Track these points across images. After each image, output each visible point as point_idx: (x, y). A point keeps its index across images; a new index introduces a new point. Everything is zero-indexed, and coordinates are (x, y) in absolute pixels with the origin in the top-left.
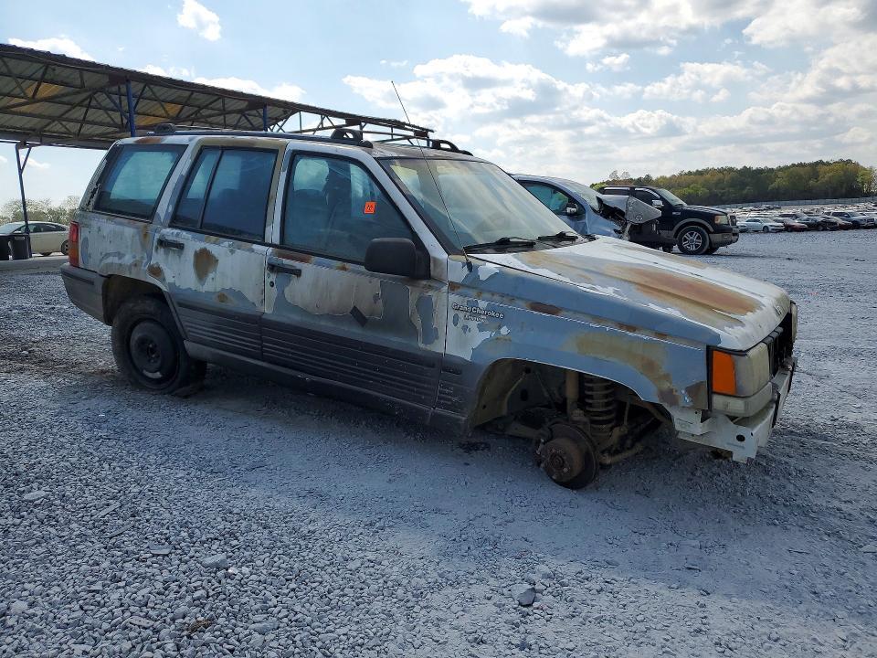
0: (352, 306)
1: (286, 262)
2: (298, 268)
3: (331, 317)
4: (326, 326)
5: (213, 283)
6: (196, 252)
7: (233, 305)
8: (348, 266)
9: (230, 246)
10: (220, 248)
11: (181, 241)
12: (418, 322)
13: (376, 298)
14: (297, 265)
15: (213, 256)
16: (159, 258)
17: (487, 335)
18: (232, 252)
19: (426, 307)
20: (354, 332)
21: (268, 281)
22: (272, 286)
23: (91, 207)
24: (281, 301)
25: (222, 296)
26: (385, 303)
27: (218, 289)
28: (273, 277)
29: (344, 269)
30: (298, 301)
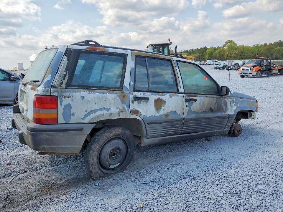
0: (210, 107)
1: (191, 98)
2: (195, 99)
3: (204, 112)
4: (203, 115)
5: (164, 111)
6: (155, 100)
7: (172, 117)
8: (207, 96)
9: (169, 95)
10: (165, 97)
11: (147, 97)
12: (224, 108)
13: (215, 103)
14: (194, 98)
15: (163, 100)
16: (135, 106)
17: (236, 107)
18: (171, 97)
19: (225, 103)
20: (210, 115)
21: (185, 105)
22: (187, 107)
23: (64, 86)
24: (190, 111)
25: (167, 115)
26: (217, 104)
27: (166, 113)
28: (187, 104)
29: (207, 97)
30: (195, 110)
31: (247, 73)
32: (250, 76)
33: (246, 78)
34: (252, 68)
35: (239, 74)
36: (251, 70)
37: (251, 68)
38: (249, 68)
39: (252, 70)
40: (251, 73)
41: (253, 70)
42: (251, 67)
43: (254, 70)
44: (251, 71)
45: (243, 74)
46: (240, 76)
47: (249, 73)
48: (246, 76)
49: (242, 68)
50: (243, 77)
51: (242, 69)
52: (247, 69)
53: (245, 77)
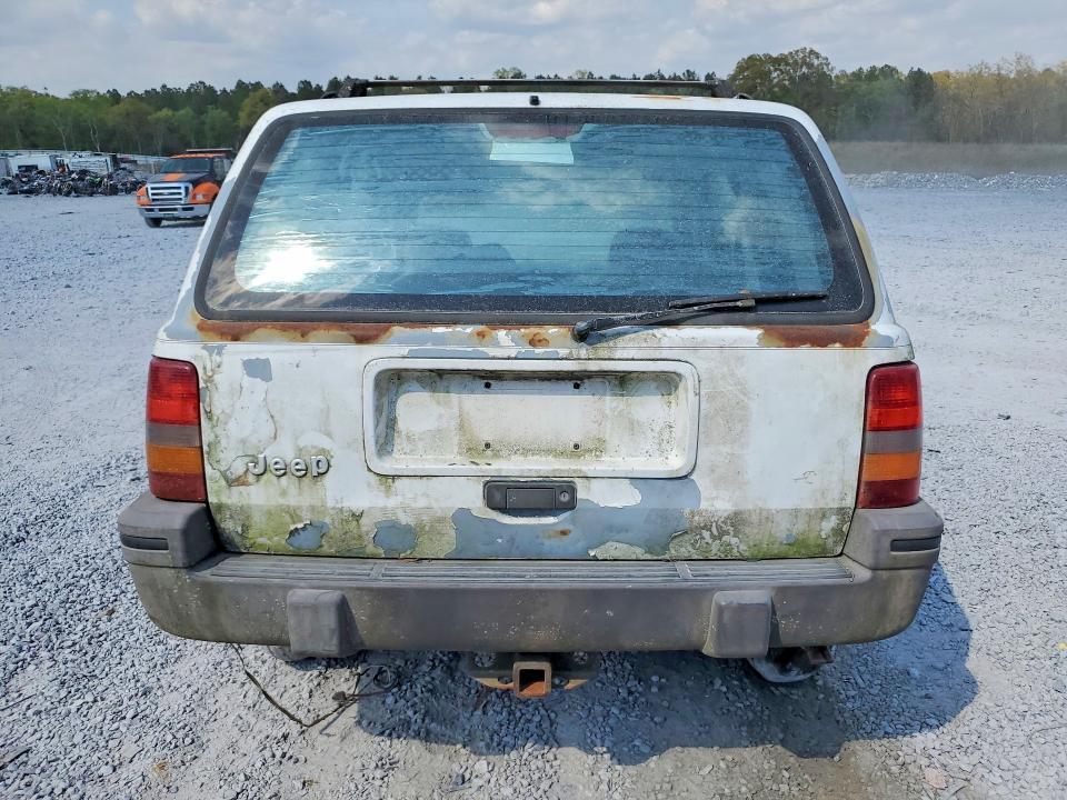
31: (175, 209)
32: (185, 219)
33: (168, 226)
34: (191, 187)
35: (141, 214)
36: (186, 195)
37: (187, 188)
38: (179, 188)
39: (190, 196)
40: (191, 209)
41: (194, 197)
42: (187, 184)
43: (200, 198)
44: (189, 200)
45: (161, 210)
46: (146, 219)
47: (184, 209)
48: (167, 219)
49: (152, 189)
50: (156, 222)
51: (150, 192)
52: (171, 194)
53: (164, 223)
